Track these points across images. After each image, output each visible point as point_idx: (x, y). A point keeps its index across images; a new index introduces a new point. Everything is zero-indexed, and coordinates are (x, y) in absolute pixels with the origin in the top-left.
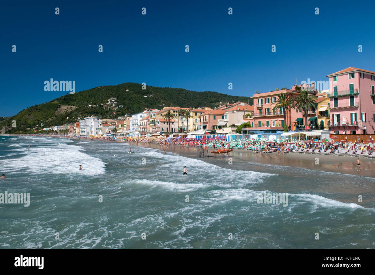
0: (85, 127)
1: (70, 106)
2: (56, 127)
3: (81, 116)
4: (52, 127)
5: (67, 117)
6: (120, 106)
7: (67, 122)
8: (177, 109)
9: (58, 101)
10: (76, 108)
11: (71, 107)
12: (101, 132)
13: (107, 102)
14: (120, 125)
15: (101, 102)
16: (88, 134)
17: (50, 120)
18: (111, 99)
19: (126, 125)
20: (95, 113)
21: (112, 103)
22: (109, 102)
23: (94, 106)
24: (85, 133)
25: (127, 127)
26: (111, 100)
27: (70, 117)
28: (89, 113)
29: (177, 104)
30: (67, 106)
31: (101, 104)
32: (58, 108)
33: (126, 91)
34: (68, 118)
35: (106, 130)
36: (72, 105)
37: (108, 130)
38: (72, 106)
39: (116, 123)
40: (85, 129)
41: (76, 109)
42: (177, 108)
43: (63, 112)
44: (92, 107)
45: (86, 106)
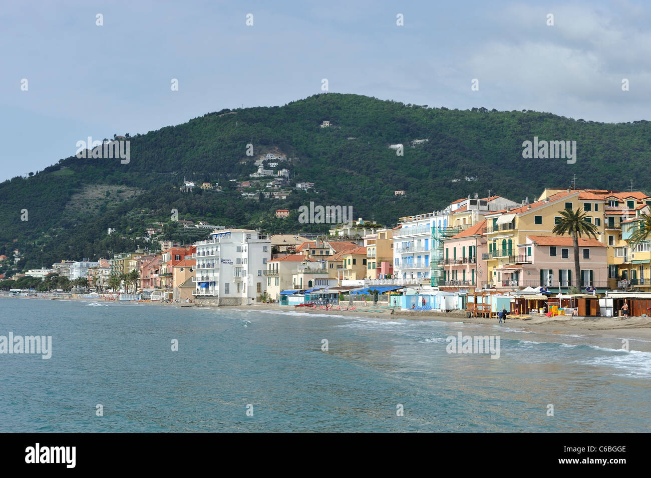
0: (218, 264)
1: (115, 188)
2: (77, 264)
3: (157, 223)
4: (60, 265)
5: (106, 229)
6: (299, 186)
7: (108, 246)
8: (596, 197)
9: (72, 169)
10: (139, 193)
11: (120, 192)
12: (277, 284)
13: (252, 172)
14: (350, 258)
15: (230, 172)
16: (227, 291)
17: (46, 239)
18: (266, 159)
19: (375, 261)
20: (208, 210)
21: (270, 173)
22: (260, 171)
23: (206, 186)
24: (217, 288)
25: (379, 264)
26: (264, 162)
27: (120, 229)
28: (189, 211)
29: (520, 173)
30: (106, 188)
31: (227, 179)
32: (71, 193)
33: (322, 126)
34: (110, 230)
35: (294, 276)
36: (122, 184)
37: (301, 276)
38: (124, 188)
39: (328, 252)
40: (217, 274)
41: (140, 198)
42: (596, 193)
43: (90, 211)
44: (198, 191)
45: (177, 185)
